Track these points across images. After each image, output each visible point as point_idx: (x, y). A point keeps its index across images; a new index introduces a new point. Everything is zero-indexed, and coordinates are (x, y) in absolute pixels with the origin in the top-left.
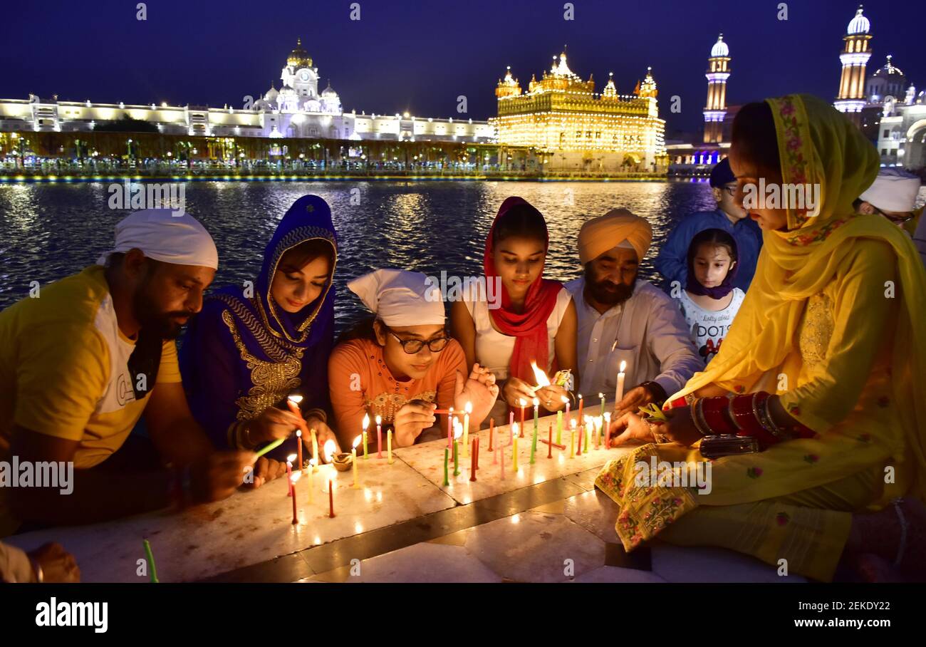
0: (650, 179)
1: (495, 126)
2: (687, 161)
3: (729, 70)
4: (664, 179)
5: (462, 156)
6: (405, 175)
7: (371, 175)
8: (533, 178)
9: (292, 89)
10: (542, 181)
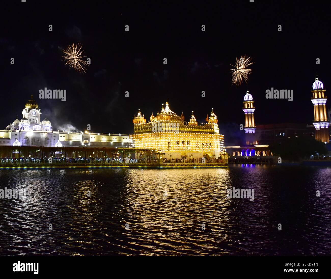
0: (219, 166)
1: (133, 139)
2: (239, 155)
3: (255, 107)
4: (227, 166)
5: (116, 155)
6: (85, 166)
7: (67, 165)
8: (154, 166)
9: (27, 119)
10: (159, 169)
